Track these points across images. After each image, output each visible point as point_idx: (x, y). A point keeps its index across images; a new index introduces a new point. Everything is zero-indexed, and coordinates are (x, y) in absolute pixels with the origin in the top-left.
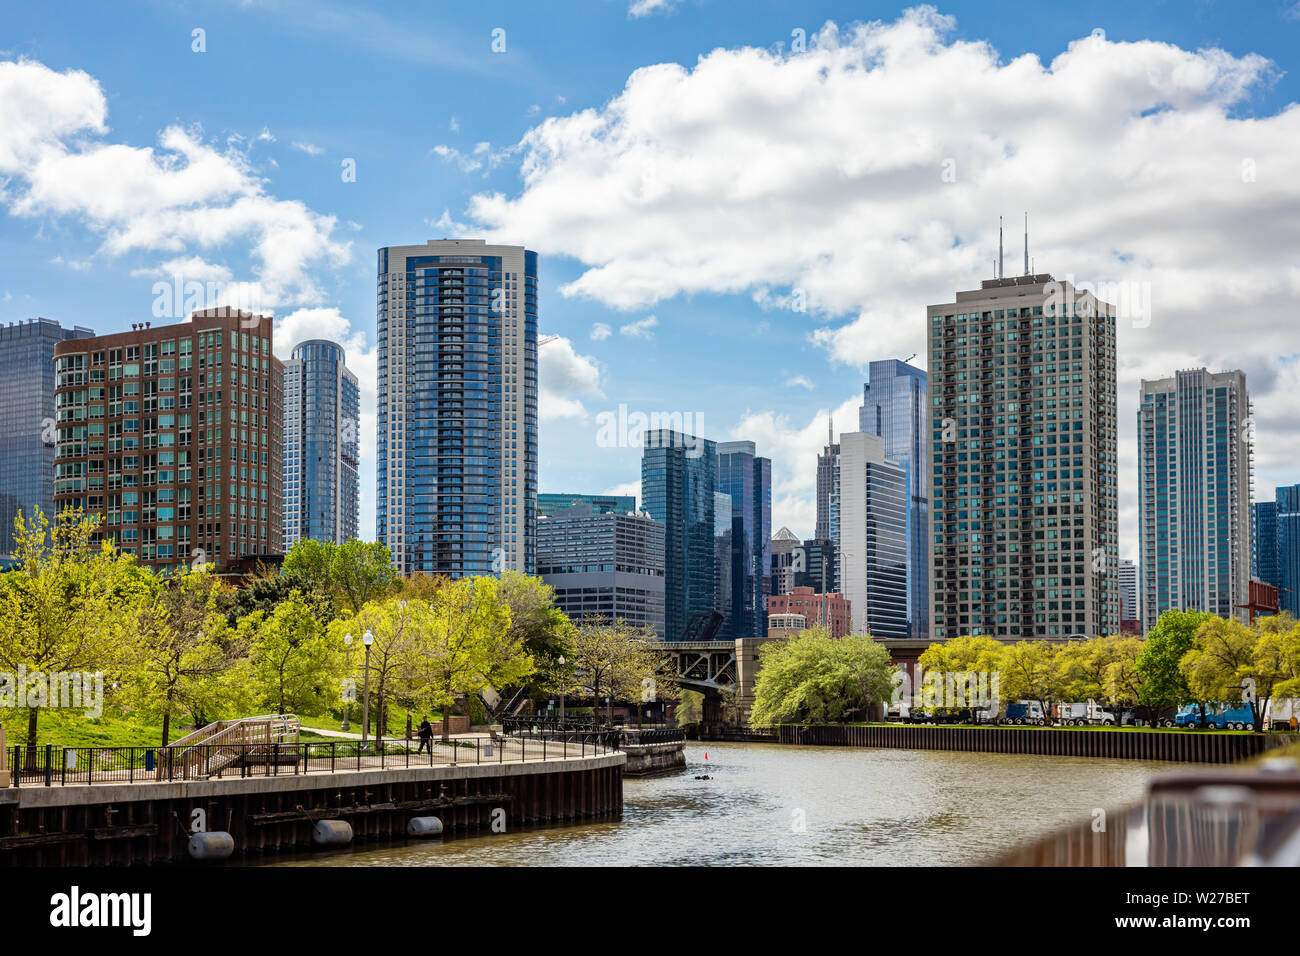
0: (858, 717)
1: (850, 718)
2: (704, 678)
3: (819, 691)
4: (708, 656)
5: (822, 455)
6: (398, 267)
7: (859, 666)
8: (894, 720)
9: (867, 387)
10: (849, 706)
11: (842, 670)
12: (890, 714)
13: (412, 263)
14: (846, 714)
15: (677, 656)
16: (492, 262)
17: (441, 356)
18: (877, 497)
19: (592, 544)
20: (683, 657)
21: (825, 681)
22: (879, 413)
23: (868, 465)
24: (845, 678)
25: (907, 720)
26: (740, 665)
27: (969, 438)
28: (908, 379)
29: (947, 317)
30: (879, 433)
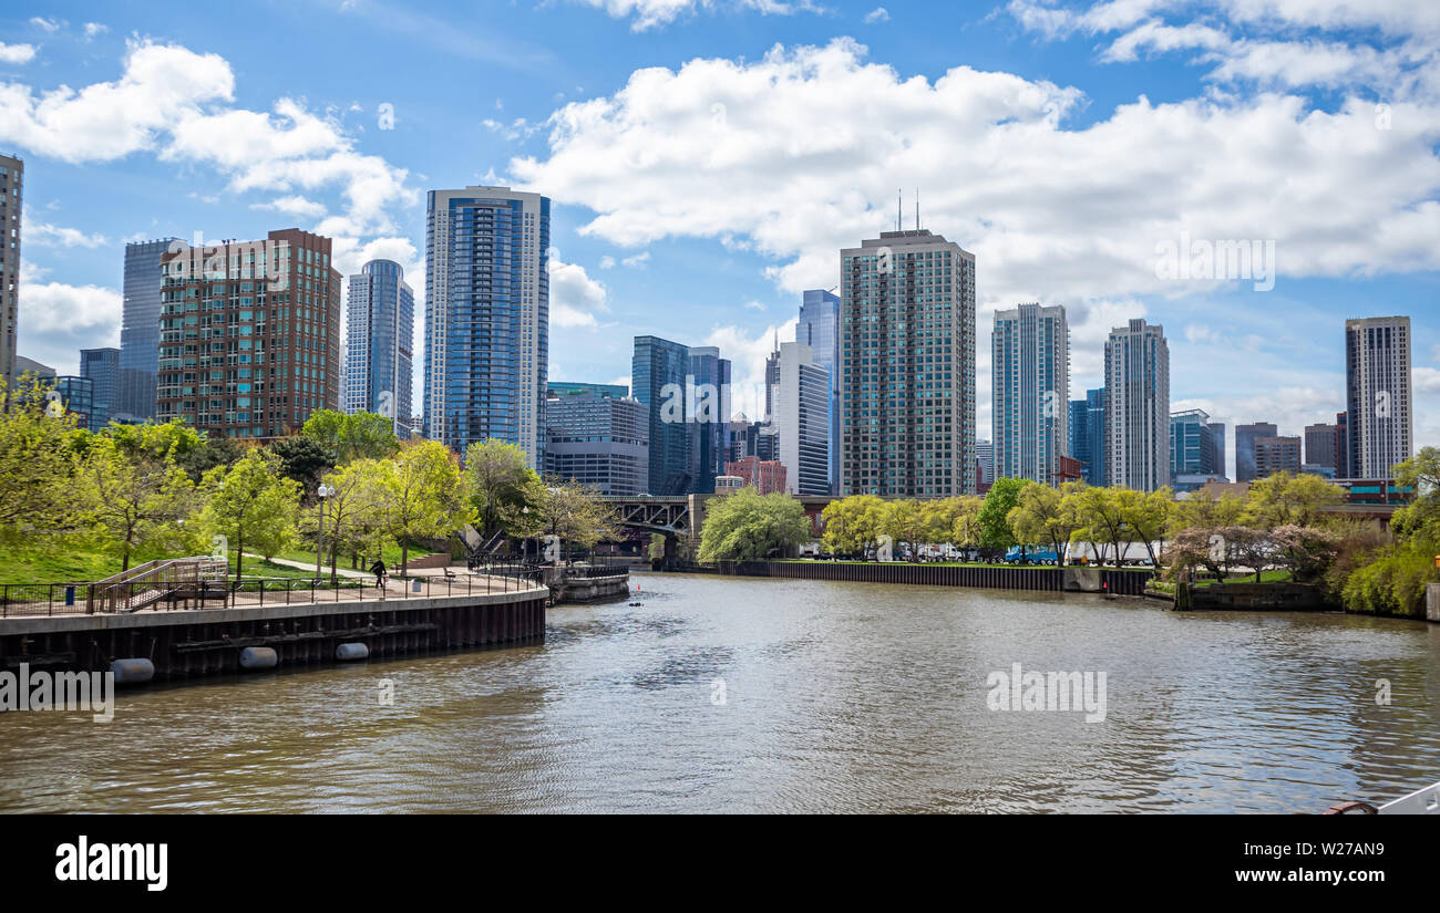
0: (779, 555)
1: (773, 555)
2: (665, 524)
3: (749, 535)
4: (668, 507)
5: (770, 359)
6: (443, 206)
7: (779, 516)
8: (809, 557)
9: (802, 309)
10: (772, 546)
11: (767, 519)
12: (806, 552)
13: (454, 203)
14: (769, 553)
15: (644, 506)
16: (515, 204)
17: (475, 274)
18: (807, 390)
19: (594, 421)
20: (649, 508)
21: (754, 527)
22: (810, 328)
23: (801, 367)
24: (769, 525)
25: (816, 557)
26: (692, 514)
27: (870, 348)
28: (831, 304)
29: (855, 258)
30: (810, 344)
